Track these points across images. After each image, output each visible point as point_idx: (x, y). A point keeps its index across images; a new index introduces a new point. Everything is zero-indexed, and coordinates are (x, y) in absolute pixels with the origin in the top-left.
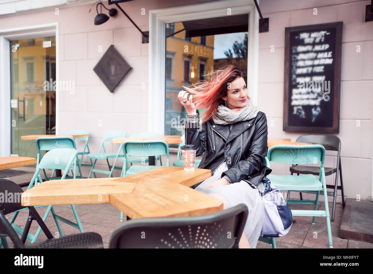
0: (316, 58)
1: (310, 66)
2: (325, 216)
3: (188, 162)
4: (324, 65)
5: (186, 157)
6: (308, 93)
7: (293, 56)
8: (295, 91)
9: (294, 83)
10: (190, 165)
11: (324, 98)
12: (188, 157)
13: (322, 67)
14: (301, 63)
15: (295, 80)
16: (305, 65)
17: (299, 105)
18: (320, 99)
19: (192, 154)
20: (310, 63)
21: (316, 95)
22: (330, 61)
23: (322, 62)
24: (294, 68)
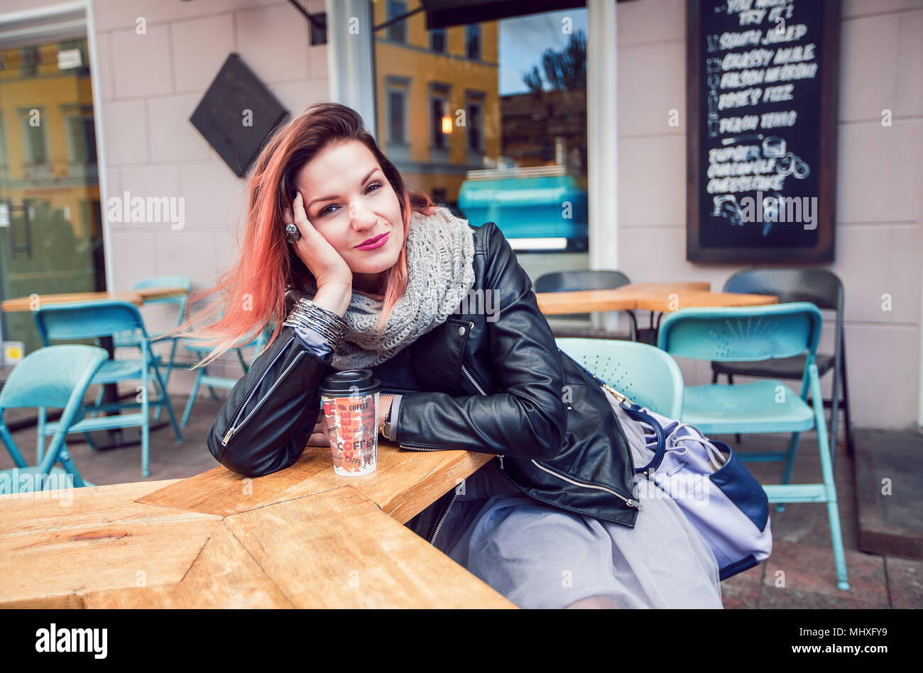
0: (772, 65)
1: (754, 87)
2: (822, 499)
3: (343, 442)
4: (793, 82)
5: (338, 424)
6: (751, 159)
7: (709, 62)
8: (715, 154)
9: (714, 134)
10: (355, 456)
11: (792, 169)
12: (342, 423)
13: (789, 88)
14: (729, 81)
15: (716, 126)
16: (743, 85)
17: (728, 193)
18: (782, 175)
19: (359, 411)
20: (754, 77)
21: (772, 163)
22: (808, 71)
23: (788, 73)
24: (713, 92)
